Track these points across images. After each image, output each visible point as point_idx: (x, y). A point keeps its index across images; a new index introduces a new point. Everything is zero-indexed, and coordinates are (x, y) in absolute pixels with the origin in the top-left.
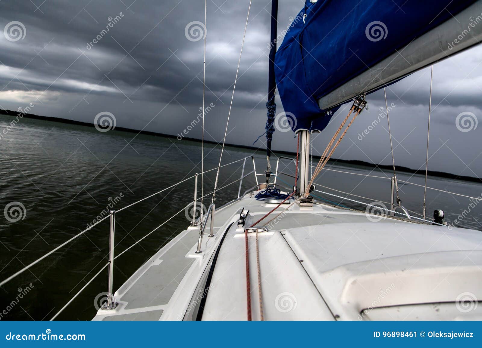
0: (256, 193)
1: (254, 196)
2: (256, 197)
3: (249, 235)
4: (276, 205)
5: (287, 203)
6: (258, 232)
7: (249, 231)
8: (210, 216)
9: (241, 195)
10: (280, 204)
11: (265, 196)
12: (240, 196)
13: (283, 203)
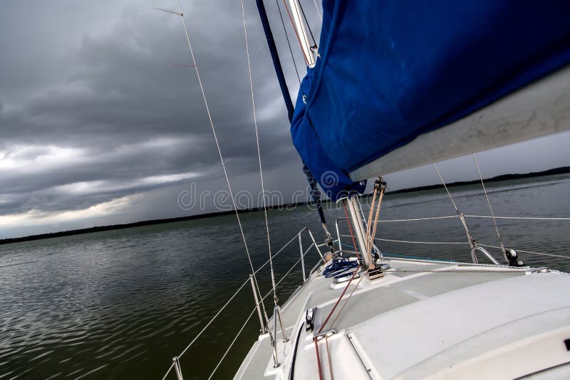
0: (323, 268)
1: (321, 273)
2: (324, 274)
3: (318, 343)
4: (346, 284)
5: (357, 278)
6: (327, 337)
7: (318, 338)
8: (277, 317)
9: (307, 276)
10: (351, 280)
11: (333, 269)
12: (306, 278)
13: (353, 279)
